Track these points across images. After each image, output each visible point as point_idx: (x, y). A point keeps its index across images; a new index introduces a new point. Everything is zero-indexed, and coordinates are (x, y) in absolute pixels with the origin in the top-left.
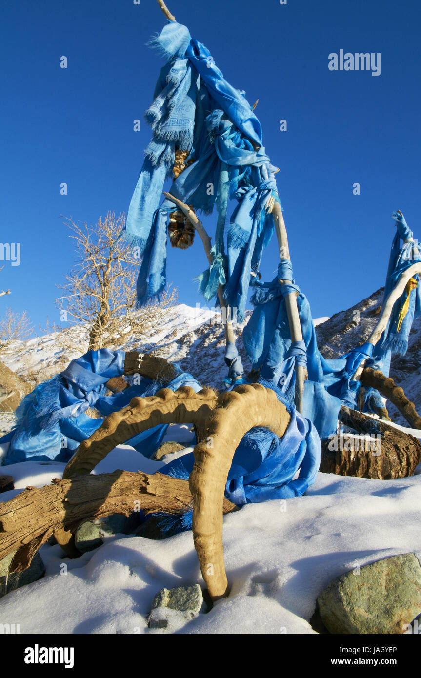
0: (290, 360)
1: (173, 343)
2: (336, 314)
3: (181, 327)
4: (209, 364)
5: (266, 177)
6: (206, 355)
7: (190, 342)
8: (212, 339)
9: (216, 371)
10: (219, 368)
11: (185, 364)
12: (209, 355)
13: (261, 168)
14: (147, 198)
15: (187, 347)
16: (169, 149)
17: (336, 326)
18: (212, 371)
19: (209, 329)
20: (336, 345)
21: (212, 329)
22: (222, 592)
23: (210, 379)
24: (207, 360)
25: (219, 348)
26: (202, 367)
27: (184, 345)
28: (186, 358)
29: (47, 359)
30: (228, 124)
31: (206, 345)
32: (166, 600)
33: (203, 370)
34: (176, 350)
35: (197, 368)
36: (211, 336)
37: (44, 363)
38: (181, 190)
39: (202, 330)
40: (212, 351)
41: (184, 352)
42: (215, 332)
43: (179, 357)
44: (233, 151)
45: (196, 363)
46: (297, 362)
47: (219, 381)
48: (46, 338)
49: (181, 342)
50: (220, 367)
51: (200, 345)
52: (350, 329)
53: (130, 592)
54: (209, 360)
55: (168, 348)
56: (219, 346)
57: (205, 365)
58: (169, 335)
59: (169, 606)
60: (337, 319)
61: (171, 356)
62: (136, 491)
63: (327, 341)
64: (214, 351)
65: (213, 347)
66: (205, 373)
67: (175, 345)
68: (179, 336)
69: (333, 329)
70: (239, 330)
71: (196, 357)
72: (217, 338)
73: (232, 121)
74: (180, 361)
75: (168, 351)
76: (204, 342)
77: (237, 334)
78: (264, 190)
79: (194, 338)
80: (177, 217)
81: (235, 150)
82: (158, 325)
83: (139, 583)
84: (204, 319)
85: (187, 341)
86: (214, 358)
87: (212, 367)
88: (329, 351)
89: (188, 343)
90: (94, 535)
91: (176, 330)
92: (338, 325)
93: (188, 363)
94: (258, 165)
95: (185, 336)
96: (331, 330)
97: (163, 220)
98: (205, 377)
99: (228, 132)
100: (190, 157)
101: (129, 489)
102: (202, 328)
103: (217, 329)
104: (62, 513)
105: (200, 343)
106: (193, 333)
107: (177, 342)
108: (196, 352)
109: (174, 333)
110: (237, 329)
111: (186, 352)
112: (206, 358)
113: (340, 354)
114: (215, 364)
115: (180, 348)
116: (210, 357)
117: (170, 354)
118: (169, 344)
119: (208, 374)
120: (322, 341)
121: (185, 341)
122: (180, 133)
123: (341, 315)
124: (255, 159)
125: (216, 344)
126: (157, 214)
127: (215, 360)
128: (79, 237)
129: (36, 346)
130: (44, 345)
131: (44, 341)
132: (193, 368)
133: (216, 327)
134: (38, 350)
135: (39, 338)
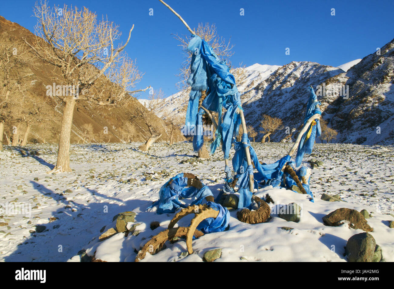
0: (246, 173)
1: (252, 90)
2: (366, 57)
3: (256, 79)
4: (277, 101)
5: (236, 99)
6: (274, 95)
7: (263, 88)
8: (278, 84)
9: (282, 105)
11: (261, 103)
12: (276, 95)
13: (234, 95)
14: (192, 112)
15: (262, 91)
16: (198, 92)
17: (365, 66)
18: (279, 105)
19: (275, 78)
20: (366, 79)
21: (277, 78)
22: (191, 253)
23: (278, 111)
24: (276, 98)
25: (283, 90)
26: (272, 103)
27: (259, 91)
28: (261, 99)
29: (177, 108)
30: (219, 79)
31: (274, 88)
32: (182, 254)
33: (273, 105)
34: (255, 94)
35: (269, 104)
36: (277, 83)
37: (176, 110)
38: (206, 105)
39: (271, 79)
40: (278, 92)
41: (260, 95)
42: (279, 79)
43: (257, 98)
44: (222, 90)
45: (268, 101)
46: (249, 173)
47: (285, 111)
48: (175, 96)
49: (257, 89)
50: (284, 102)
51: (270, 89)
52: (377, 67)
53: (178, 252)
54: (277, 98)
55: (249, 93)
56: (282, 88)
57: (274, 102)
58: (249, 85)
59: (182, 255)
60: (367, 60)
61: (251, 99)
62: (182, 231)
63: (360, 77)
64: (280, 92)
65: (279, 90)
66: (275, 107)
67: (254, 91)
68: (255, 85)
69: (363, 68)
70: (296, 76)
71: (268, 97)
72: (281, 83)
73: (221, 78)
74: (258, 101)
75: (249, 95)
76: (273, 87)
77: (294, 79)
78: (235, 105)
79: (266, 85)
80: (205, 116)
81: (223, 90)
82: (242, 79)
83: (180, 251)
84: (271, 71)
85: (261, 88)
86: (280, 97)
87: (279, 103)
88: (361, 84)
89: (262, 89)
90: (176, 239)
91: (253, 81)
92: (367, 65)
94: (233, 94)
95: (259, 84)
96: (362, 69)
97: (200, 117)
98: (275, 110)
99: (220, 82)
100: (207, 91)
101: (181, 231)
102: (270, 78)
103: (281, 77)
104: (168, 237)
105: (270, 88)
106: (265, 82)
107: (255, 89)
108: (267, 94)
109: (252, 83)
110: (294, 76)
111: (261, 95)
112: (274, 97)
113: (369, 85)
114: (281, 101)
115: (257, 93)
116: (277, 96)
117: (251, 97)
118: (250, 91)
120: (356, 77)
121: (260, 88)
122: (201, 86)
123: (369, 57)
124: (231, 92)
125: (280, 87)
126: (197, 116)
127: (281, 98)
128: (183, 44)
129: (170, 101)
130: (174, 100)
131: (174, 97)
132: (266, 105)
133: (280, 76)
134: (172, 104)
135: (171, 96)
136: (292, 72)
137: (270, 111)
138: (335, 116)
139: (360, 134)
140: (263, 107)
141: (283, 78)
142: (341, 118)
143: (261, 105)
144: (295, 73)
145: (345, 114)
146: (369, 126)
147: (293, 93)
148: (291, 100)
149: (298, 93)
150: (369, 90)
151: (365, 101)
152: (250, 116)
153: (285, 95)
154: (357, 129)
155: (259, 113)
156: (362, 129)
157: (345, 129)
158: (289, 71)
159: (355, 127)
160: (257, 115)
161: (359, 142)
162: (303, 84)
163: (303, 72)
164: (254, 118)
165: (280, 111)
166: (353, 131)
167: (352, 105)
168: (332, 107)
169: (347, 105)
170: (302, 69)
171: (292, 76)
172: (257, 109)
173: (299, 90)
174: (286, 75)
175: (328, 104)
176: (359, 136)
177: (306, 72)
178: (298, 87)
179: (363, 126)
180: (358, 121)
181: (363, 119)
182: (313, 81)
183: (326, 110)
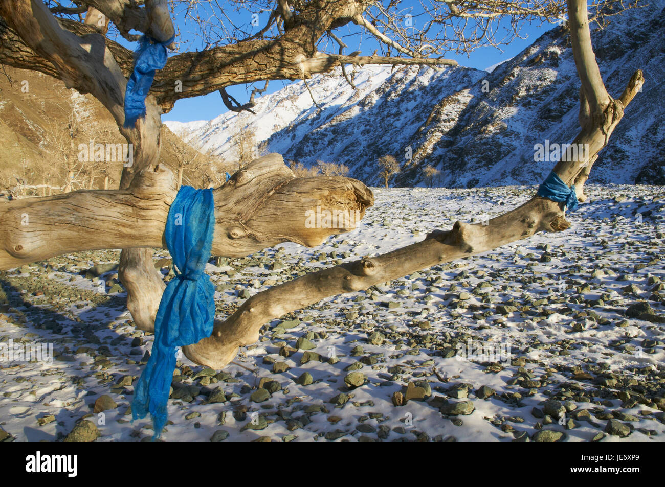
1: (355, 105)
3: (364, 85)
4: (392, 125)
6: (388, 115)
7: (372, 103)
8: (394, 97)
9: (399, 131)
10: (402, 128)
11: (368, 127)
12: (391, 115)
15: (369, 108)
18: (396, 132)
19: (391, 87)
20: (492, 100)
21: (393, 87)
23: (393, 140)
25: (402, 106)
26: (385, 128)
27: (365, 107)
28: (368, 121)
33: (386, 131)
34: (359, 113)
35: (380, 130)
36: (393, 94)
37: (231, 141)
40: (394, 110)
41: (366, 115)
42: (396, 89)
45: (379, 125)
49: (362, 104)
52: (508, 82)
54: (392, 120)
55: (350, 112)
56: (401, 103)
57: (388, 126)
58: (352, 97)
61: (354, 120)
63: (485, 96)
64: (397, 110)
66: (389, 134)
67: (357, 107)
68: (361, 97)
70: (422, 84)
71: (379, 118)
72: (399, 95)
76: (386, 101)
79: (376, 98)
82: (341, 86)
85: (369, 103)
87: (396, 127)
88: (485, 107)
91: (359, 89)
92: (498, 79)
93: (371, 126)
95: (367, 96)
98: (389, 139)
102: (383, 87)
105: (382, 103)
106: (375, 93)
107: (359, 104)
109: (356, 94)
110: (419, 83)
112: (389, 118)
113: (494, 109)
114: (398, 124)
115: (362, 111)
118: (351, 107)
119: (391, 134)
121: (367, 103)
123: (503, 67)
127: (398, 120)
129: (220, 124)
130: (228, 122)
131: (228, 118)
132: (376, 131)
133: (398, 84)
134: (224, 129)
135: (222, 116)
136: (416, 77)
137: (381, 141)
138: (448, 152)
139: (473, 175)
140: (370, 134)
141: (403, 87)
142: (456, 154)
143: (368, 132)
144: (421, 78)
145: (461, 148)
146: (485, 165)
147: (417, 111)
148: (413, 123)
149: (423, 112)
150: (492, 116)
151: (485, 130)
152: (351, 148)
153: (405, 115)
154: (470, 169)
155: (364, 143)
156: (475, 169)
157: (456, 169)
158: (412, 76)
159: (469, 165)
160: (361, 148)
161: (470, 185)
162: (431, 98)
163: (432, 78)
164: (358, 152)
165: (396, 141)
166: (465, 171)
167: (470, 136)
168: (446, 139)
169: (464, 136)
170: (431, 72)
171: (416, 83)
172: (361, 138)
173: (425, 106)
174: (407, 82)
175: (441, 135)
176: (471, 178)
177: (438, 77)
178: (425, 103)
179: (477, 165)
180: (473, 158)
181: (479, 156)
182: (446, 93)
183: (438, 143)
